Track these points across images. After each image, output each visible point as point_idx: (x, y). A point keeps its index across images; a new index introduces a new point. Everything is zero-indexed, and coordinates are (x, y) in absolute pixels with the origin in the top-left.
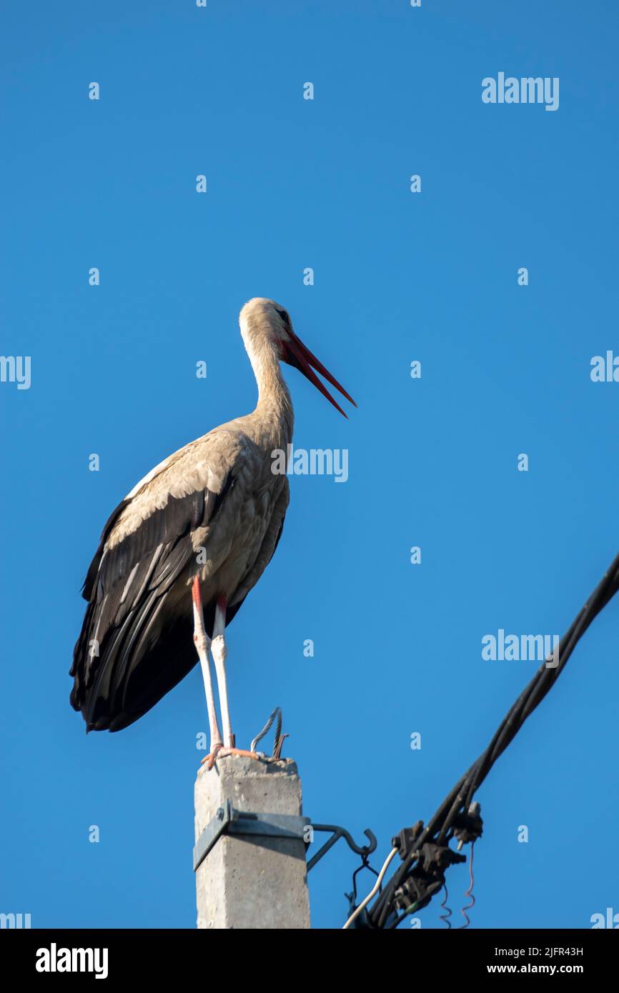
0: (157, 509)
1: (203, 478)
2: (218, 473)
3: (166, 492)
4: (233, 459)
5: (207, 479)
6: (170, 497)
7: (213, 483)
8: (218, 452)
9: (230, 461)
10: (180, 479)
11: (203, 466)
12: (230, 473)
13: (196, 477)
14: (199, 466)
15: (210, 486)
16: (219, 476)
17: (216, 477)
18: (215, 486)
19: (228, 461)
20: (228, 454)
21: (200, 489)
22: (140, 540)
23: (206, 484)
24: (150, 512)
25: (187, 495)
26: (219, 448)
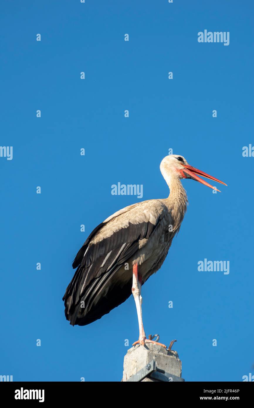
0: (122, 228)
1: (148, 217)
2: (154, 216)
3: (127, 221)
4: (161, 211)
5: (150, 218)
6: (130, 223)
7: (153, 220)
8: (154, 207)
9: (160, 212)
10: (135, 216)
11: (147, 212)
12: (159, 217)
13: (144, 216)
14: (145, 212)
15: (151, 221)
16: (155, 217)
17: (154, 218)
18: (153, 221)
19: (159, 212)
20: (159, 209)
21: (147, 221)
22: (113, 241)
23: (149, 220)
24: (119, 229)
25: (139, 223)
26: (155, 205)
